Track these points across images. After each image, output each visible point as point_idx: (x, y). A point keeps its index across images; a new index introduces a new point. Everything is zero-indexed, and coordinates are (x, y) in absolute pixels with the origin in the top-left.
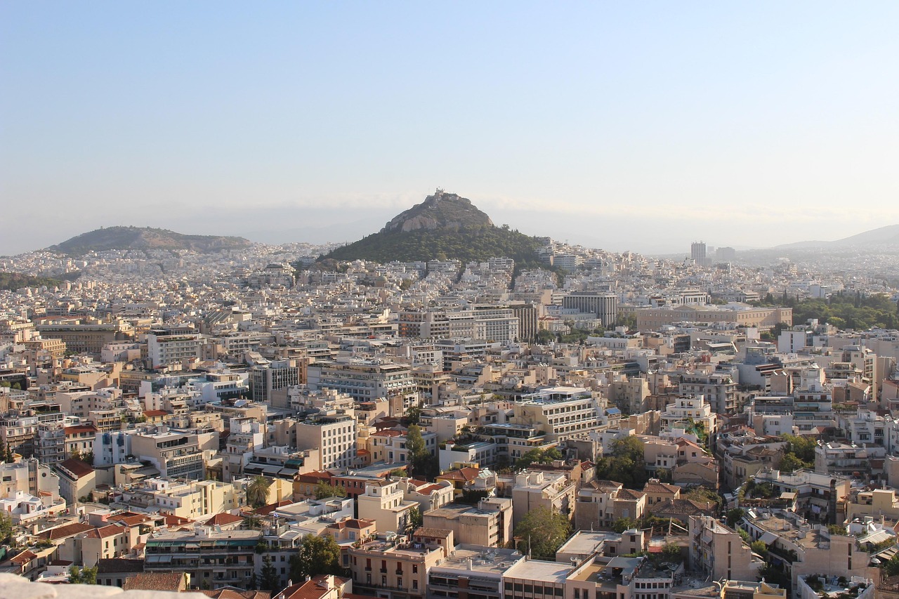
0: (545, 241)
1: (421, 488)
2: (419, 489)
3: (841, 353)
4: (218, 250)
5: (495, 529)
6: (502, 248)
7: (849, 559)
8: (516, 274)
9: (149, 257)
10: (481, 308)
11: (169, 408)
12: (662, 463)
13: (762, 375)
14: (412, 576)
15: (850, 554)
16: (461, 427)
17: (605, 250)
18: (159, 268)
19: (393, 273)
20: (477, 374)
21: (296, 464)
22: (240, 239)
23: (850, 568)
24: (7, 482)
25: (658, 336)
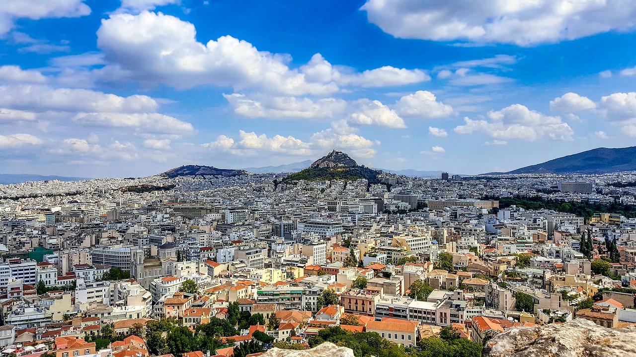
0: (380, 172)
1: (362, 271)
2: (360, 272)
3: (532, 220)
4: (234, 176)
5: (399, 288)
6: (362, 175)
7: (560, 303)
8: (369, 186)
9: (205, 178)
10: (362, 200)
11: (242, 240)
12: (462, 264)
13: (496, 228)
14: (369, 306)
15: (560, 301)
16: (370, 247)
17: (407, 176)
18: (210, 183)
19: (317, 185)
20: (371, 226)
21: (304, 261)
22: (244, 171)
23: (560, 307)
24: (188, 269)
25: (442, 212)
